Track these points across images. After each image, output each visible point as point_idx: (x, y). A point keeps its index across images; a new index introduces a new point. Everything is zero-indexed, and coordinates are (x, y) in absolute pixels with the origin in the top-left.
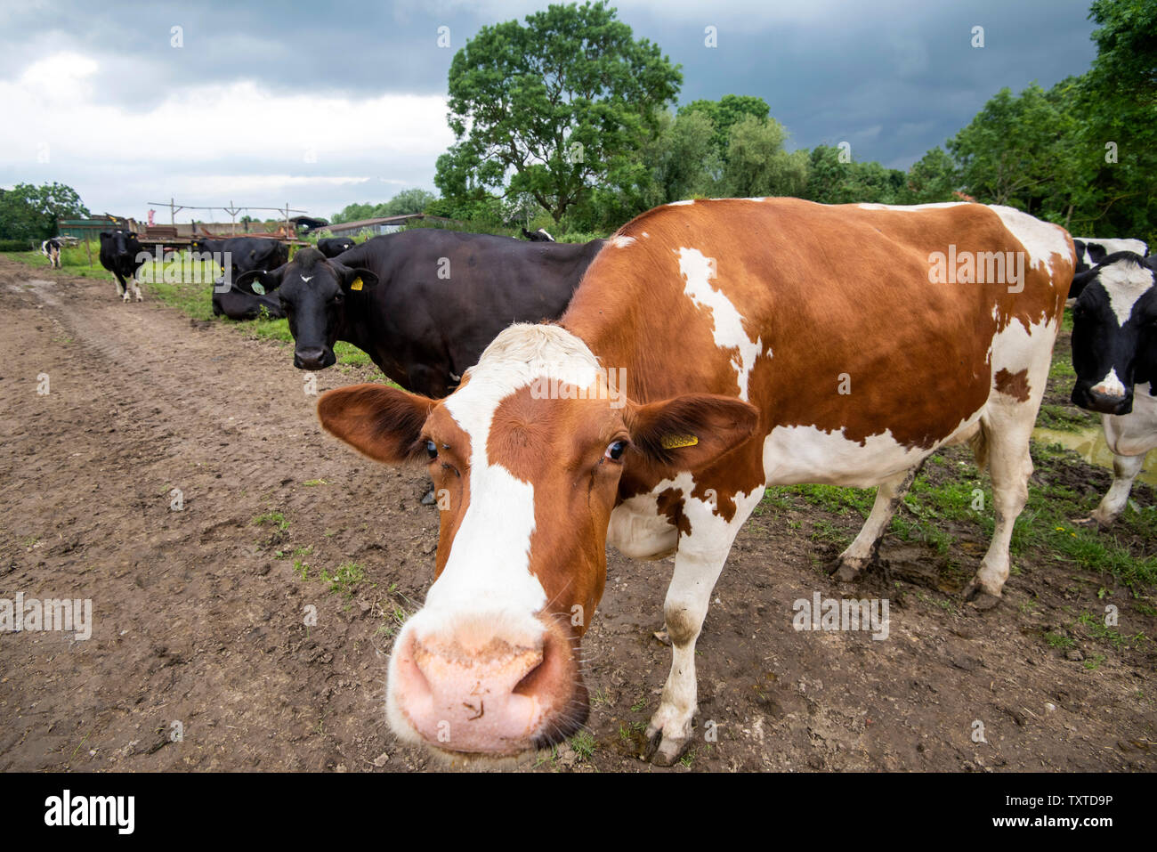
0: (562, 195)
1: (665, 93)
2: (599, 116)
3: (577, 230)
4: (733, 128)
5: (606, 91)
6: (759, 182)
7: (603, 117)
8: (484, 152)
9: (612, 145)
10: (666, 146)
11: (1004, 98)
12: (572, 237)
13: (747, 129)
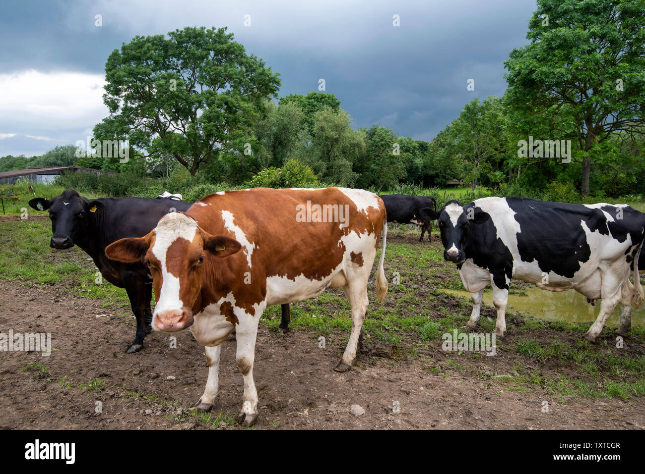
0: (196, 156)
1: (269, 90)
2: (223, 102)
3: (207, 179)
4: (317, 114)
5: (228, 86)
6: (335, 150)
7: (226, 104)
8: (133, 123)
9: (233, 123)
10: (271, 124)
11: (474, 104)
12: (204, 186)
13: (325, 115)
